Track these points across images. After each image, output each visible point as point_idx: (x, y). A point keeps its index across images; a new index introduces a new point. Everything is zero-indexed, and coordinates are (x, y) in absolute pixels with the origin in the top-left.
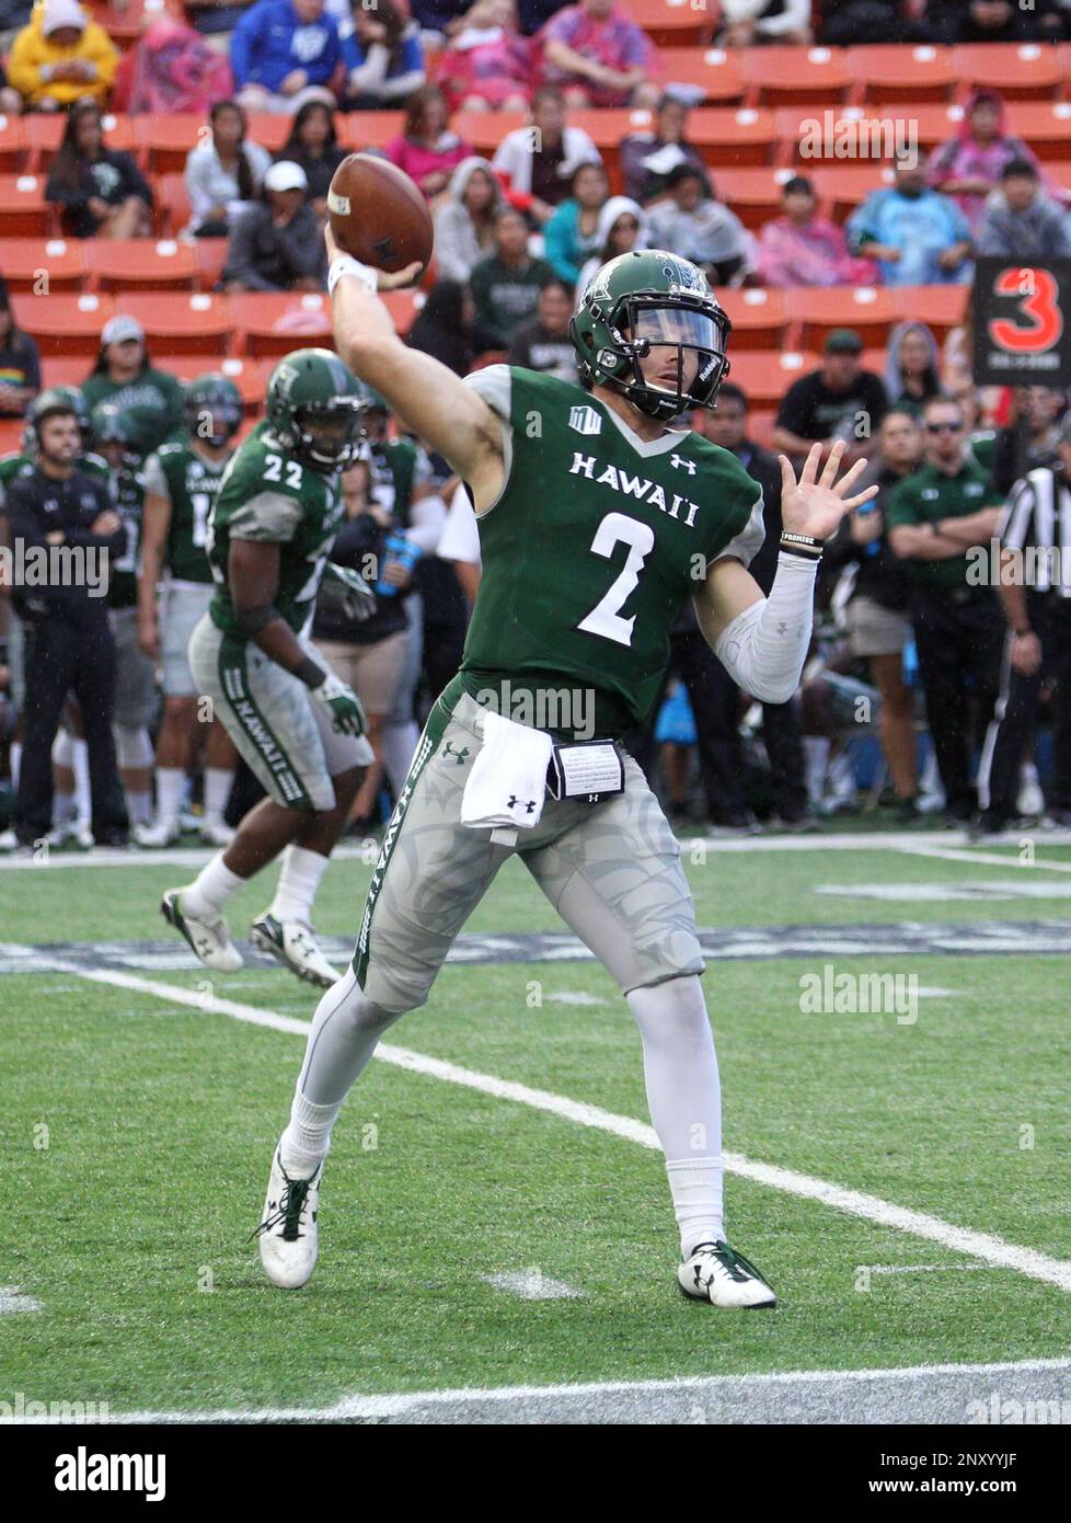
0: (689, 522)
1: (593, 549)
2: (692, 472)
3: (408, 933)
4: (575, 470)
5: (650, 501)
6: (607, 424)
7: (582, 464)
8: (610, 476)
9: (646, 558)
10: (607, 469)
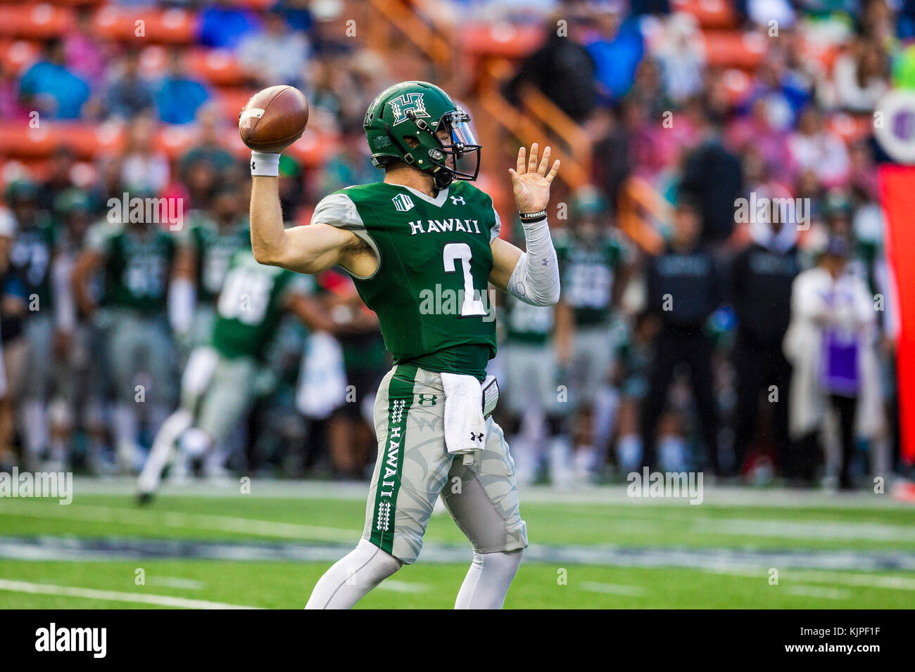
0: (478, 232)
1: (446, 270)
2: (464, 203)
3: (423, 510)
4: (414, 232)
5: (457, 230)
6: (414, 198)
7: (416, 227)
8: (432, 227)
9: (471, 262)
10: (429, 223)
